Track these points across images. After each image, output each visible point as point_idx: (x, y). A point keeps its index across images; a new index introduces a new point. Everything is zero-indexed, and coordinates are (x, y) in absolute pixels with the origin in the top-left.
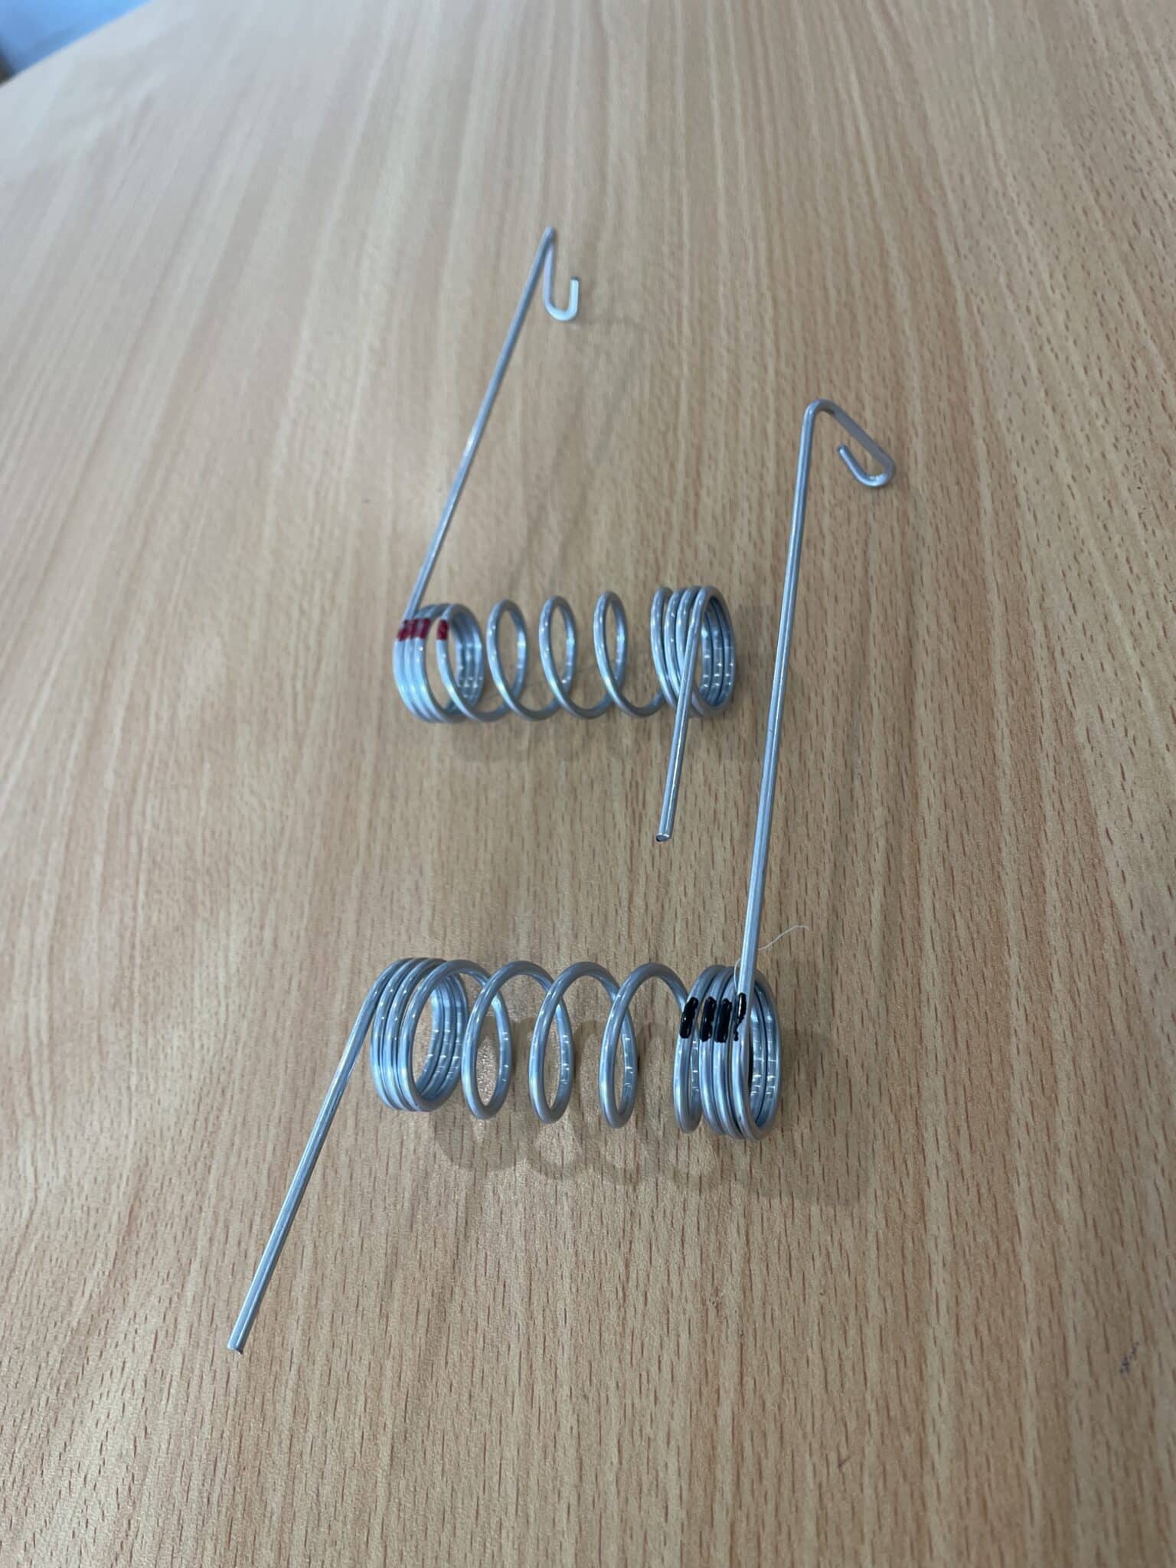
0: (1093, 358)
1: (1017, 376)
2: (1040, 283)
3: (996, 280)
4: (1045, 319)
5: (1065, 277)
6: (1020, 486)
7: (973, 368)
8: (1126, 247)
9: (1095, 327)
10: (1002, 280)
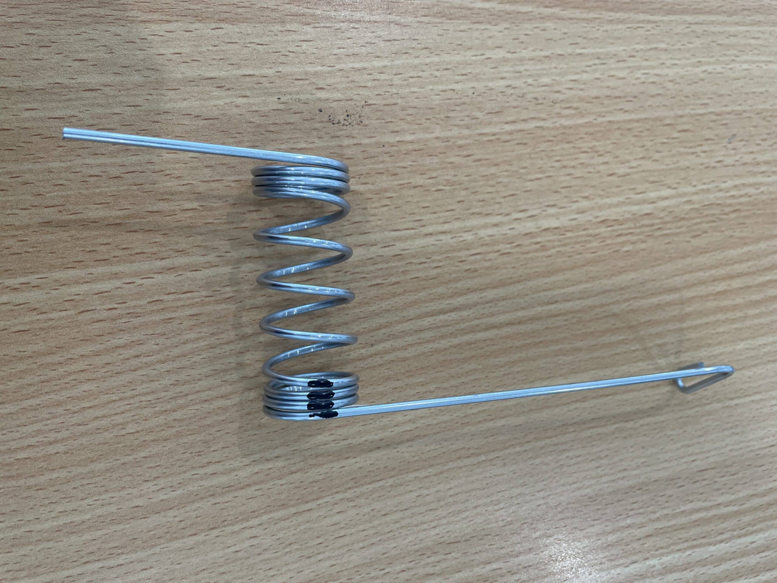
0: (583, 86)
1: (578, 40)
2: (653, 68)
3: (663, 42)
4: (622, 65)
5: (653, 83)
6: (488, 26)
7: (591, 15)
8: (668, 121)
9: (608, 92)
10: (662, 46)
